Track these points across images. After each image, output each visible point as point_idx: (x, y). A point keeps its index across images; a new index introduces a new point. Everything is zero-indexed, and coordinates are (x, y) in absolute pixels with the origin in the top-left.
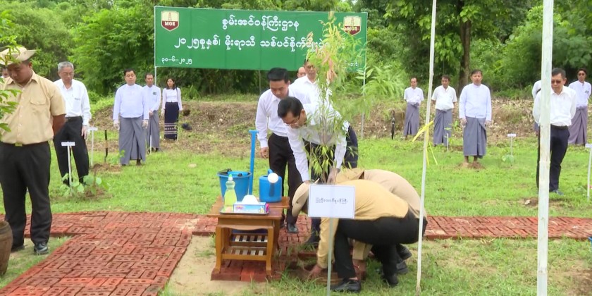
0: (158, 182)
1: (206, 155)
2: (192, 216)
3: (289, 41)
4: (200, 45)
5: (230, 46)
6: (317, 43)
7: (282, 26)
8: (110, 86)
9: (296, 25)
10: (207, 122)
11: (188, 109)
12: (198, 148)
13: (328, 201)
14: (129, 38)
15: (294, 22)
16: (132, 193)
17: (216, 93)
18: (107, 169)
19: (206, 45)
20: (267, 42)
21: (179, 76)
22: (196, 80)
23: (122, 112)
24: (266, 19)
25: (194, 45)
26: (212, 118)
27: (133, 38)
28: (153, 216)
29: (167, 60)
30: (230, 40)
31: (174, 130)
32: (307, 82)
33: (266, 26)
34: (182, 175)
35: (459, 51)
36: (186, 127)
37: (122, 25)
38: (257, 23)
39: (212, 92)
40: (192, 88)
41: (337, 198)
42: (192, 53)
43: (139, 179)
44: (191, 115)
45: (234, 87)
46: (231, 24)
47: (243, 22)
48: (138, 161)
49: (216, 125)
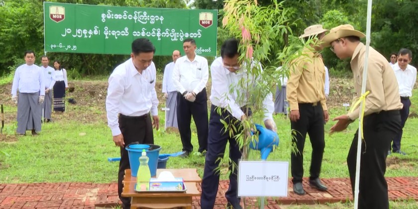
0: (54, 150)
1: (92, 125)
2: (91, 185)
3: (156, 32)
4: (83, 35)
5: (108, 35)
6: (178, 33)
7: (150, 20)
8: (4, 68)
9: (162, 19)
10: (89, 97)
11: (72, 86)
12: (84, 119)
13: (259, 178)
14: (19, 31)
15: (160, 17)
16: (29, 162)
17: (94, 74)
18: (3, 140)
19: (88, 34)
20: (138, 32)
21: (63, 61)
22: (77, 64)
23: (19, 88)
24: (137, 14)
25: (78, 34)
26: (92, 94)
27: (22, 31)
28: (53, 187)
29: (55, 46)
30: (108, 30)
31: (62, 104)
32: (186, 61)
33: (138, 19)
34: (74, 143)
35: (281, 42)
36: (71, 101)
37: (13, 20)
38: (130, 17)
39: (91, 74)
40: (74, 71)
41: (268, 176)
42: (76, 41)
43: (34, 148)
44: (75, 91)
45: (107, 70)
46: (109, 17)
47: (118, 16)
48: (34, 132)
49: (96, 99)
